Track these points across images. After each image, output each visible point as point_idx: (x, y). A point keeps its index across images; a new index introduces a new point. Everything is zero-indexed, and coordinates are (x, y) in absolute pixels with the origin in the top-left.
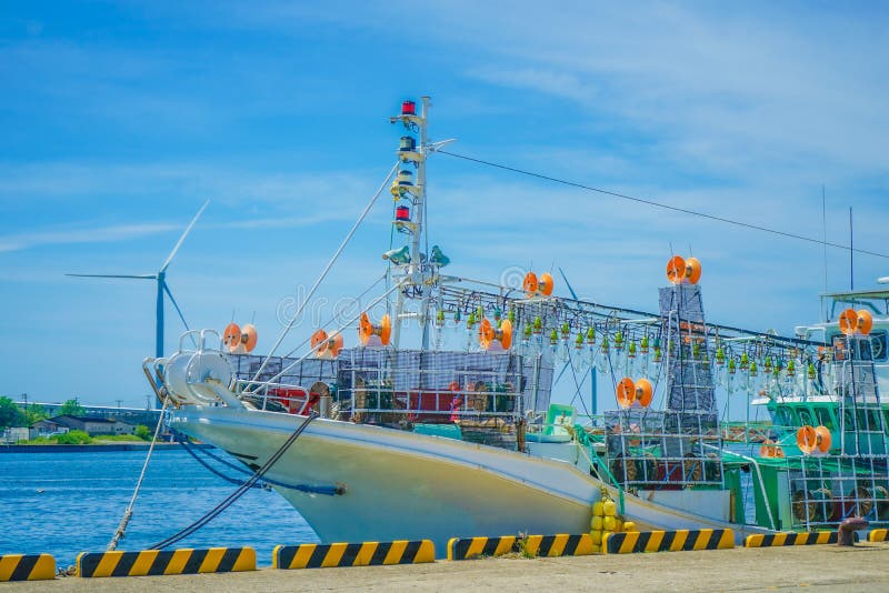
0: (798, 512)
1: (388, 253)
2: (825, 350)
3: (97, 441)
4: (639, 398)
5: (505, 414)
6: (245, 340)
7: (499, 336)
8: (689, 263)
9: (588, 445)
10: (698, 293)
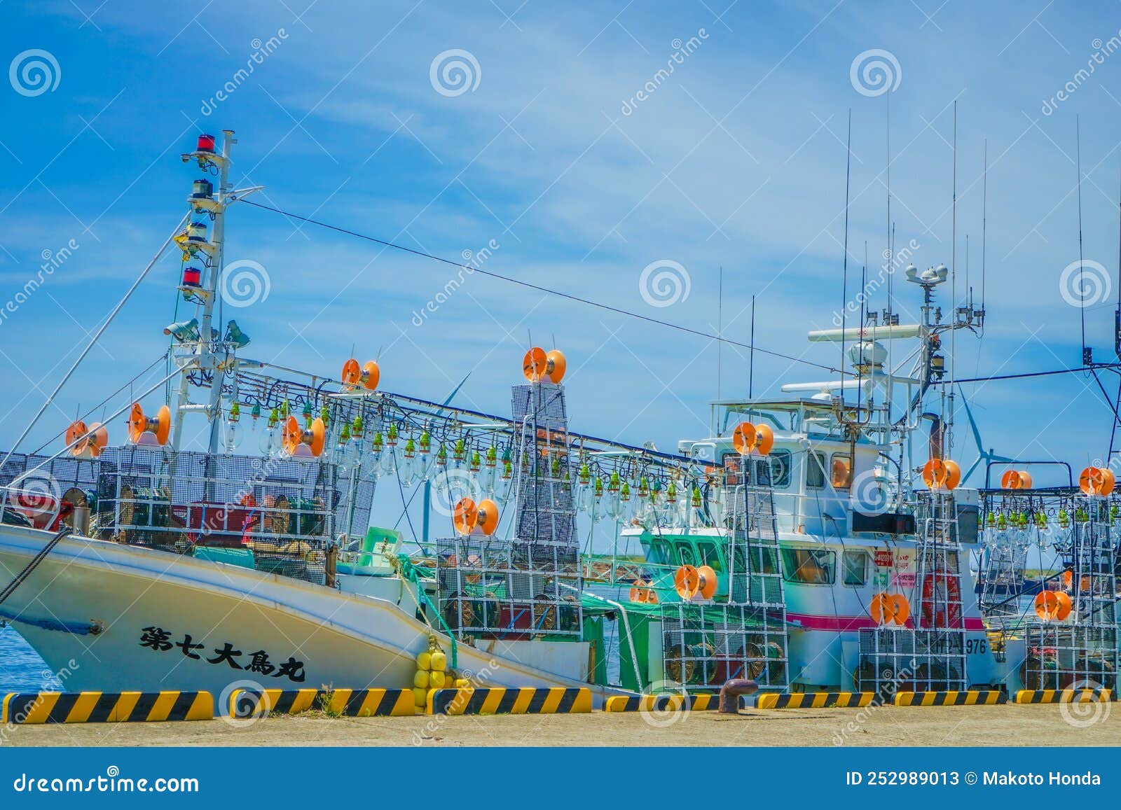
0: (672, 671)
1: (171, 327)
2: (714, 472)
4: (481, 523)
5: (311, 538)
7: (314, 443)
8: (551, 357)
9: (414, 580)
10: (560, 394)
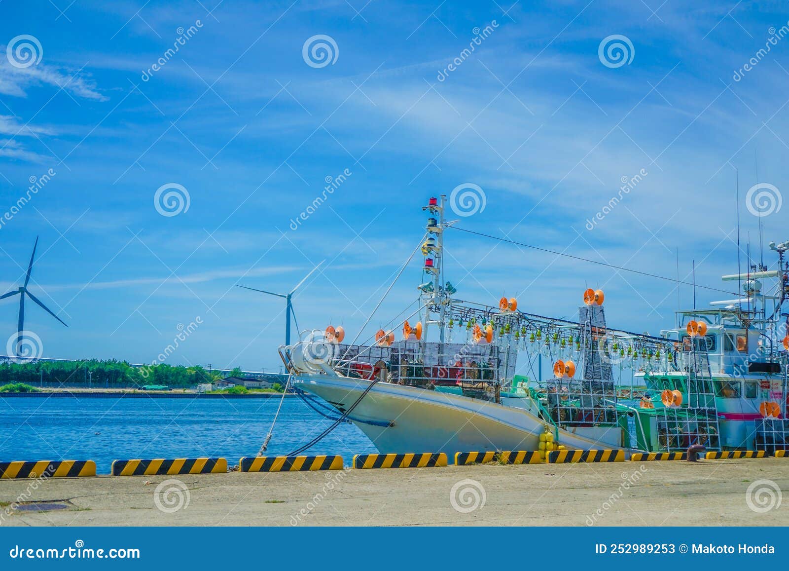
0: (662, 441)
1: (420, 286)
2: (678, 345)
3: (251, 392)
4: (567, 372)
5: (488, 381)
6: (338, 335)
7: (488, 337)
8: (597, 293)
9: (537, 399)
10: (602, 311)
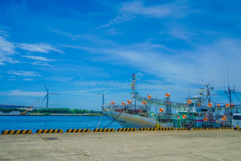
0: (182, 126)
1: (131, 93)
2: (186, 105)
3: (95, 115)
4: (162, 111)
5: (145, 113)
6: (114, 103)
8: (168, 94)
9: (156, 117)
10: (169, 98)
